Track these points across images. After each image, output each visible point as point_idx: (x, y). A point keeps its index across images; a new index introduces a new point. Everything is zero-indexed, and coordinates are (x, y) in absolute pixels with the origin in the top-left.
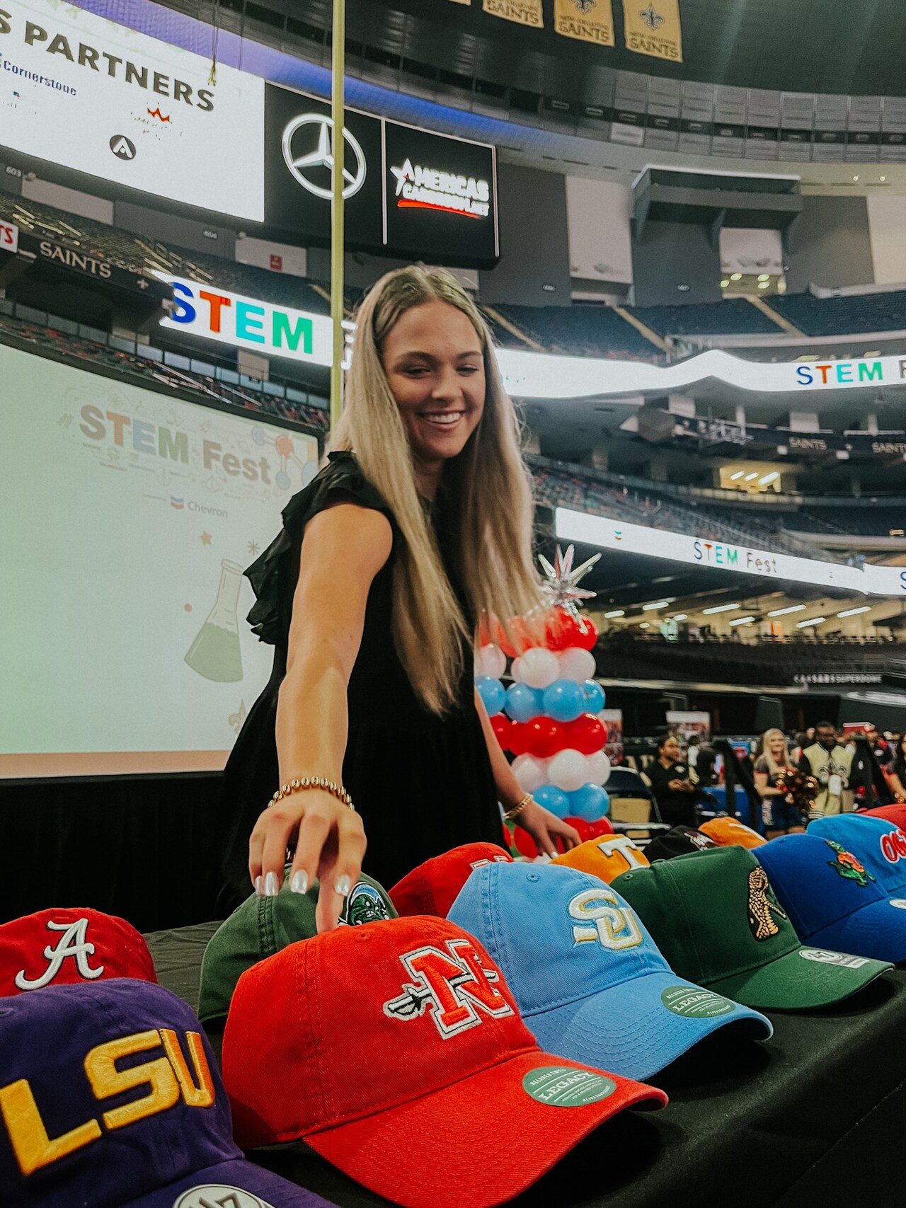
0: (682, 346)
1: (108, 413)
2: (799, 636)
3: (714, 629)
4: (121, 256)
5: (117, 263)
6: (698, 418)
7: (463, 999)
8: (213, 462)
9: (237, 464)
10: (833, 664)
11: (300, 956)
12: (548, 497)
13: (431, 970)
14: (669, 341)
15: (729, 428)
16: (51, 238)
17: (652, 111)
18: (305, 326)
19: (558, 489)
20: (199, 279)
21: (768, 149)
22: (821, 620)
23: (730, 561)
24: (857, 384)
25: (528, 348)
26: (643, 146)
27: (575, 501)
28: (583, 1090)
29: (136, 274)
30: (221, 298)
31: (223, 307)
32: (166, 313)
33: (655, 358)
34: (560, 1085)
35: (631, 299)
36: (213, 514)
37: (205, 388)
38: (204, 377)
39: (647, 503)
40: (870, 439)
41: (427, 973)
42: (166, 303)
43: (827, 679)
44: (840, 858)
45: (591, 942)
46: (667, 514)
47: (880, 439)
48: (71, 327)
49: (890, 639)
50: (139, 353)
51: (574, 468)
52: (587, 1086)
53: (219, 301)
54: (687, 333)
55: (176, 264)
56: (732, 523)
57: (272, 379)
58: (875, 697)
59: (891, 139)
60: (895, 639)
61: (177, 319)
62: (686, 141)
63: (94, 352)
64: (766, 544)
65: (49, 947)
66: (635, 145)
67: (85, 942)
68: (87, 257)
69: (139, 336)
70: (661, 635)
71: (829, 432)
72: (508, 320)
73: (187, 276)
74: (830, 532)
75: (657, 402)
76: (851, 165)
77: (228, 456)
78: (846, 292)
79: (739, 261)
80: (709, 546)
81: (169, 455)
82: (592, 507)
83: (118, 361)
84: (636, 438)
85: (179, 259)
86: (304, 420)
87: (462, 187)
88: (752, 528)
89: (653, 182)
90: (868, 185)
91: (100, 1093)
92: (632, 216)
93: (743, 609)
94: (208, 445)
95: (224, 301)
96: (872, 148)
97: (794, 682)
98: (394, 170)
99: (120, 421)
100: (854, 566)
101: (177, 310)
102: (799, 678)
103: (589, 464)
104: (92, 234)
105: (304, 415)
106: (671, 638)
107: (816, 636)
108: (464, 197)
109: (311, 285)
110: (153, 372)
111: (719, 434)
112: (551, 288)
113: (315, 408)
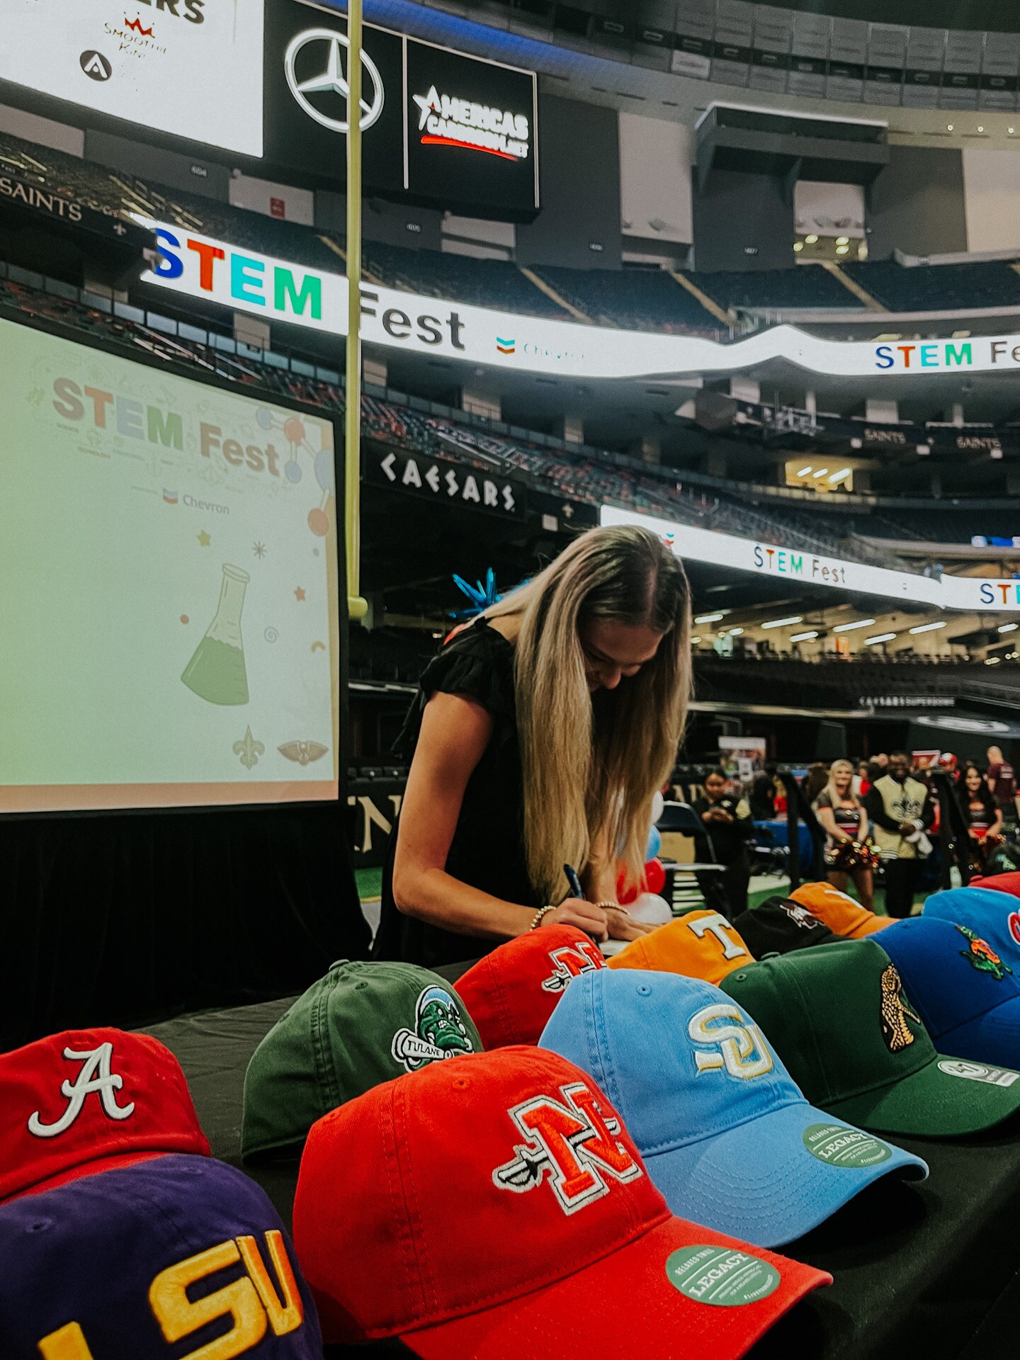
0: (748, 320)
1: (86, 387)
2: (866, 654)
3: (773, 644)
4: (94, 195)
5: (90, 204)
6: (763, 404)
7: (586, 1162)
8: (212, 449)
9: (239, 452)
10: (902, 684)
11: (386, 1109)
12: (592, 493)
13: (546, 1126)
14: (732, 314)
15: (797, 417)
16: (11, 173)
17: (721, 38)
18: (313, 287)
19: (603, 483)
20: (186, 225)
21: (852, 89)
22: (892, 636)
23: (794, 570)
24: (943, 368)
25: (573, 319)
26: (708, 79)
27: (622, 498)
28: (741, 1282)
29: (112, 217)
30: (215, 249)
31: (216, 261)
32: (147, 265)
33: (717, 333)
34: (712, 1274)
35: (691, 263)
36: (213, 509)
37: (196, 357)
38: (194, 343)
39: (704, 501)
40: (955, 432)
41: (542, 1131)
42: (147, 253)
43: (895, 702)
44: (974, 947)
45: (716, 1070)
46: (725, 514)
47: (966, 433)
48: (35, 279)
49: (967, 658)
50: (117, 313)
51: (621, 459)
52: (745, 1275)
53: (212, 252)
54: (753, 305)
55: (158, 205)
56: (798, 525)
57: (274, 349)
58: (947, 723)
59: (993, 82)
60: (971, 657)
61: (161, 273)
62: (759, 76)
63: (63, 311)
64: (835, 550)
65: (67, 1082)
66: (699, 78)
67: (111, 1074)
68: (53, 195)
69: (116, 292)
70: (714, 651)
71: (910, 423)
72: (548, 284)
73: (172, 221)
74: (906, 538)
75: (718, 384)
76: (945, 112)
77: (229, 442)
78: (936, 260)
79: (816, 222)
80: (771, 552)
81: (159, 440)
82: (642, 505)
83: (92, 322)
84: (691, 425)
85: (162, 200)
86: (312, 398)
87: (497, 122)
88: (819, 532)
89: (719, 123)
90: (964, 136)
91: (172, 1333)
92: (695, 163)
93: (806, 623)
94: (205, 428)
95: (217, 252)
96: (971, 92)
97: (860, 704)
98: (416, 98)
99: (101, 398)
100: (931, 576)
101: (161, 261)
102: (865, 701)
103: (640, 456)
104: (60, 169)
105: (312, 391)
106: (727, 655)
107: (885, 653)
108: (499, 134)
109: (319, 236)
110: (134, 337)
111: (786, 423)
112: (599, 248)
113: (324, 383)
